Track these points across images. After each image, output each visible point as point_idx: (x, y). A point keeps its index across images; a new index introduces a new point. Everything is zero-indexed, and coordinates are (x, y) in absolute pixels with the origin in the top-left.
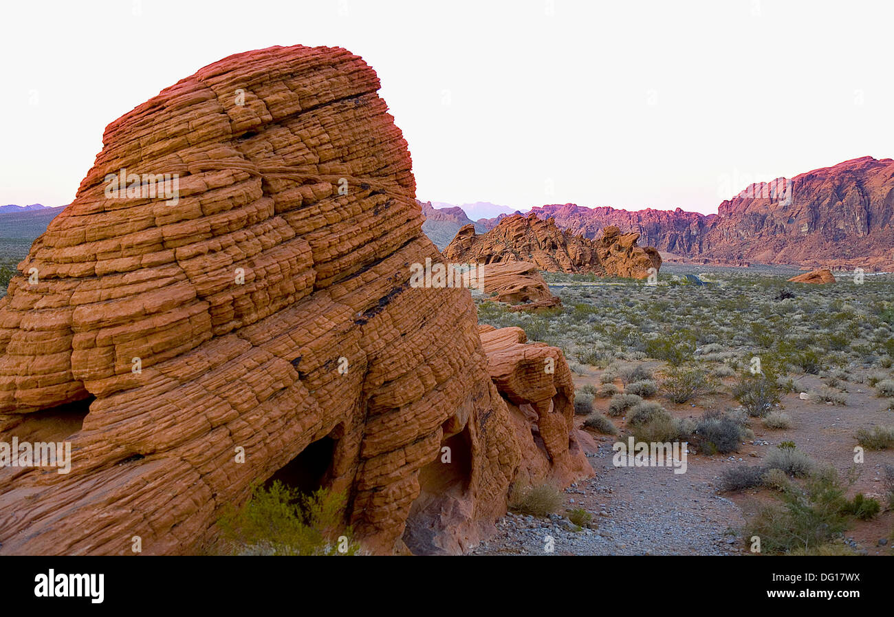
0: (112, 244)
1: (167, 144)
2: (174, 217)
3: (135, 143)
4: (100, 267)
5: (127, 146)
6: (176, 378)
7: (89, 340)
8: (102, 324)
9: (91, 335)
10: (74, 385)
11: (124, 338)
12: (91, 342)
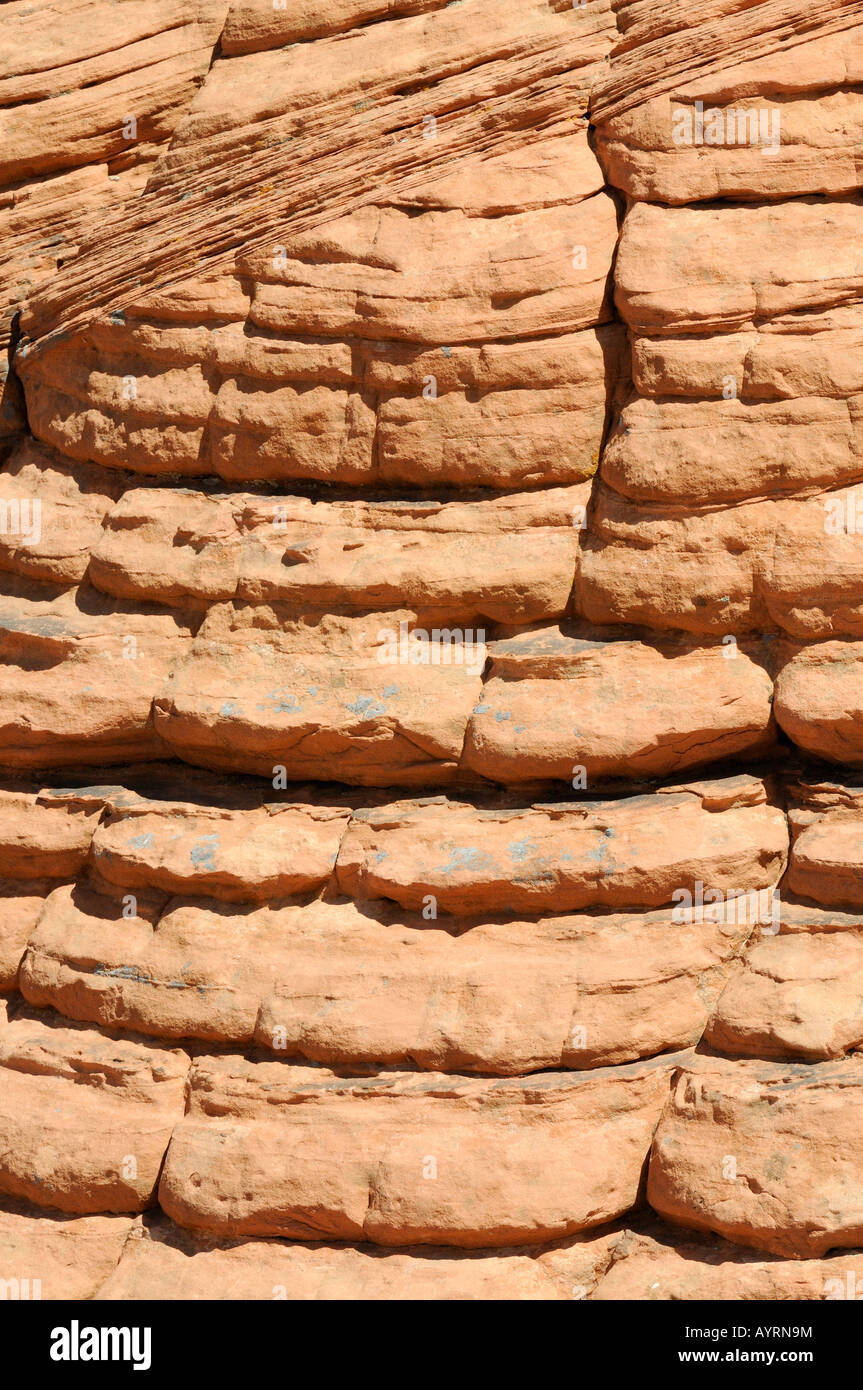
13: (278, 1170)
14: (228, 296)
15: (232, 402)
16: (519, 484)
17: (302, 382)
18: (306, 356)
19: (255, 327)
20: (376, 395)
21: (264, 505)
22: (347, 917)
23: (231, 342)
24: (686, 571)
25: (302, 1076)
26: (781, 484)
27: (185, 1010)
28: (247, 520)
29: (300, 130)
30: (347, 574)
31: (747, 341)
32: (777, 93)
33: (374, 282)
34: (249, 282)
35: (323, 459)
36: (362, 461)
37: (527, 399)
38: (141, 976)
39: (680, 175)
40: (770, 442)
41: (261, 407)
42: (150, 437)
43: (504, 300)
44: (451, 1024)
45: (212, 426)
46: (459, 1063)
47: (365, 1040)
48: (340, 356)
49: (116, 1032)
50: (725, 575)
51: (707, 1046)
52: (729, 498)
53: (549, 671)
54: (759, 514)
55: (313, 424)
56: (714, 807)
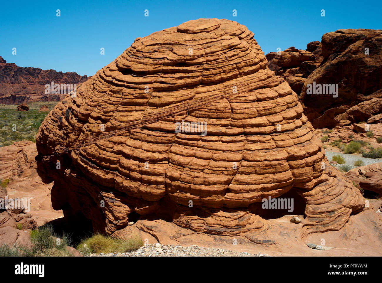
13: (221, 157)
14: (205, 107)
15: (207, 113)
16: (226, 118)
17: (212, 112)
18: (212, 111)
19: (207, 109)
20: (217, 113)
21: (210, 119)
22: (220, 142)
23: (206, 110)
24: (239, 123)
25: (221, 152)
26: (244, 118)
27: (211, 148)
28: (209, 120)
29: (205, 98)
30: (217, 123)
31: (241, 111)
32: (239, 97)
33: (216, 107)
34: (207, 107)
35: (214, 117)
36: (216, 117)
37: (227, 114)
38: (208, 146)
39: (234, 101)
40: (243, 116)
41: (209, 114)
42: (201, 115)
43: (225, 108)
44: (230, 149)
45: (205, 115)
46: (231, 151)
47: (225, 150)
48: (214, 111)
49: (206, 149)
50: (241, 123)
51: (245, 150)
52: (241, 119)
53: (230, 129)
54: (243, 120)
55: (212, 115)
56: (241, 136)
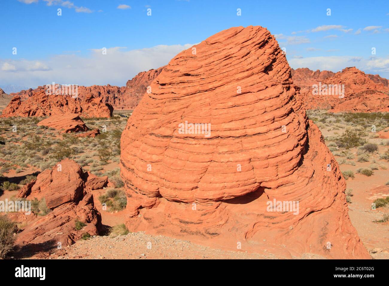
0: (252, 121)
1: (246, 74)
2: (275, 107)
3: (226, 74)
4: (250, 131)
5: (221, 75)
6: (307, 177)
7: (266, 164)
8: (270, 157)
9: (266, 162)
10: (257, 184)
11: (282, 162)
12: (267, 165)
